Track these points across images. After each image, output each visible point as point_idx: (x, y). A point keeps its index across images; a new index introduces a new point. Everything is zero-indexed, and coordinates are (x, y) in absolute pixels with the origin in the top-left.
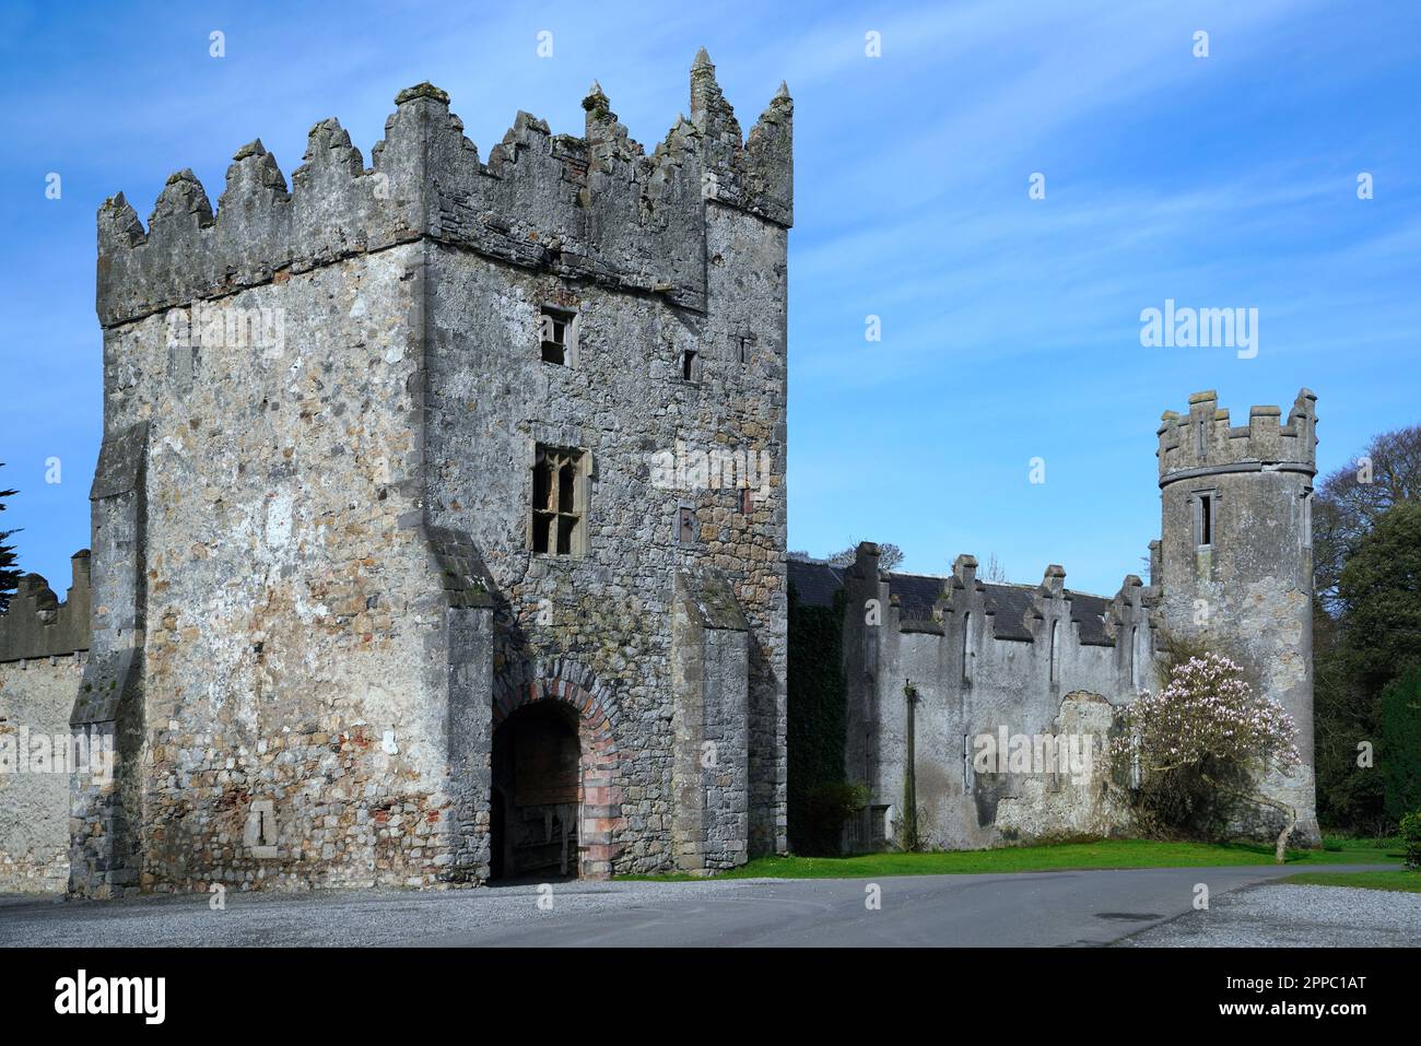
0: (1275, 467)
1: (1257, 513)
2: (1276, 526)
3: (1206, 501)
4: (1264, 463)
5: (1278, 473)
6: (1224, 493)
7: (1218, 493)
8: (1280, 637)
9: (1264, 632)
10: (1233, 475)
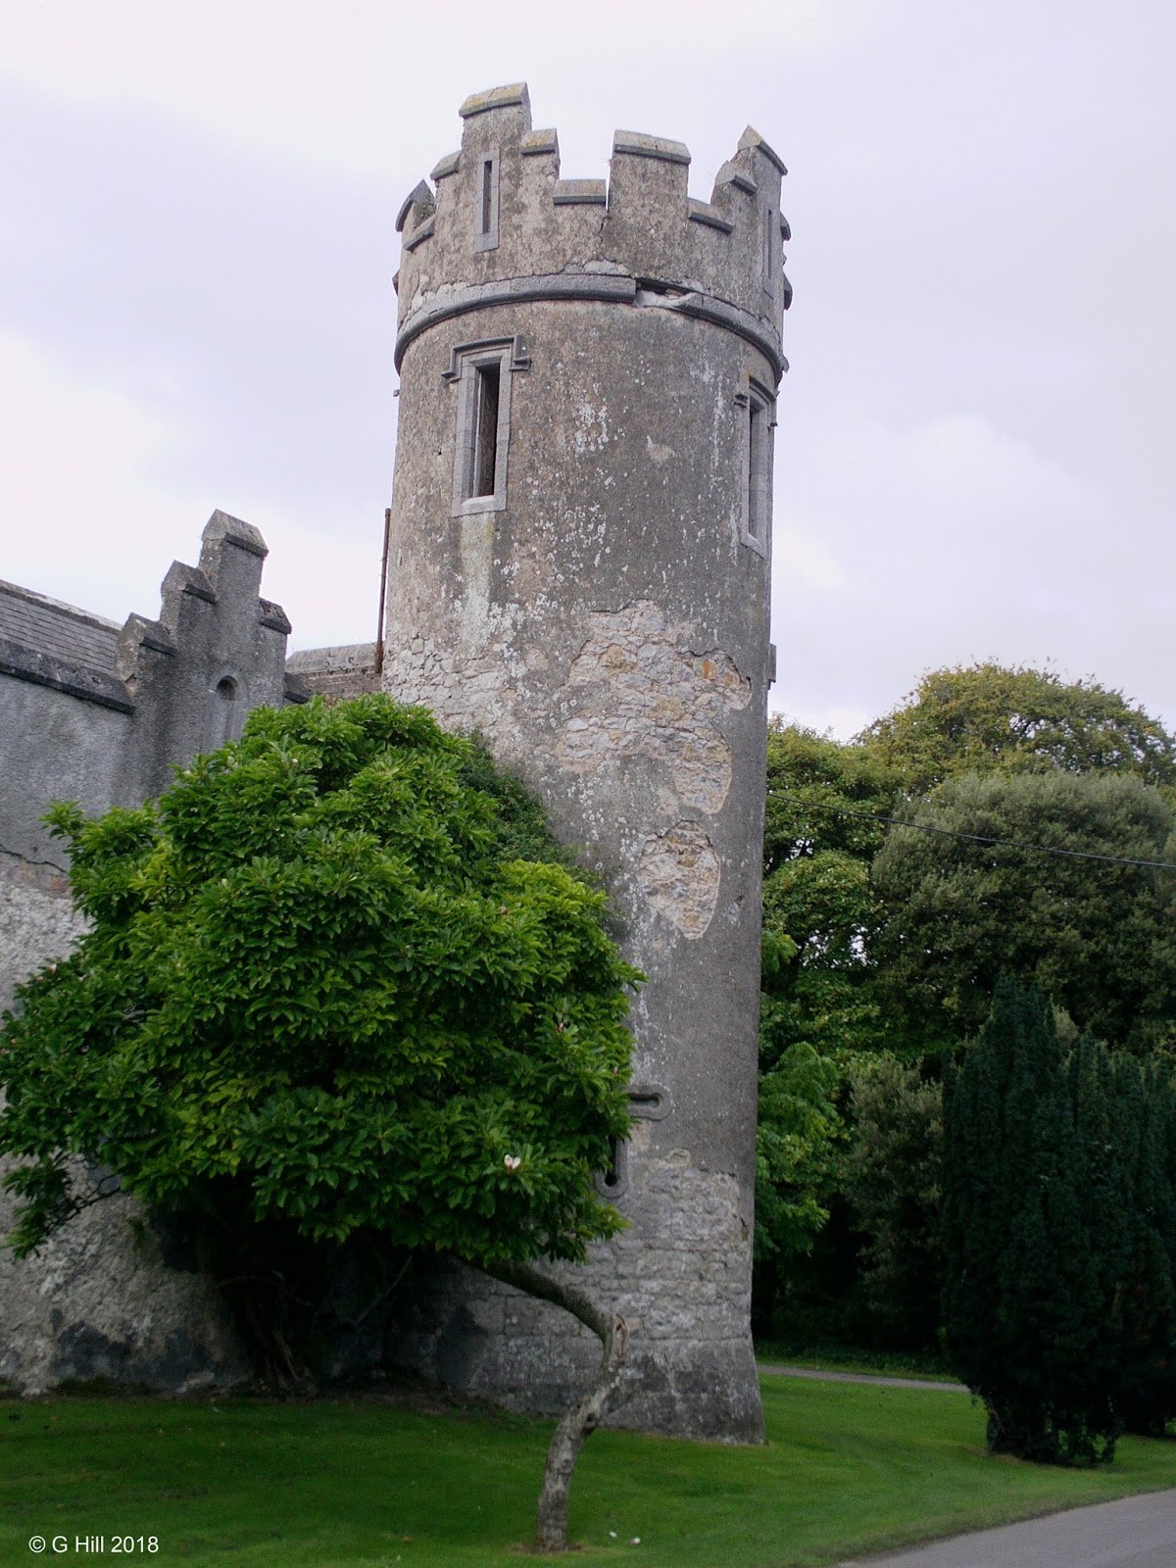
0: (673, 300)
1: (620, 419)
2: (671, 460)
3: (490, 375)
4: (646, 285)
5: (679, 321)
6: (539, 357)
7: (520, 352)
8: (670, 783)
9: (626, 760)
10: (562, 307)
